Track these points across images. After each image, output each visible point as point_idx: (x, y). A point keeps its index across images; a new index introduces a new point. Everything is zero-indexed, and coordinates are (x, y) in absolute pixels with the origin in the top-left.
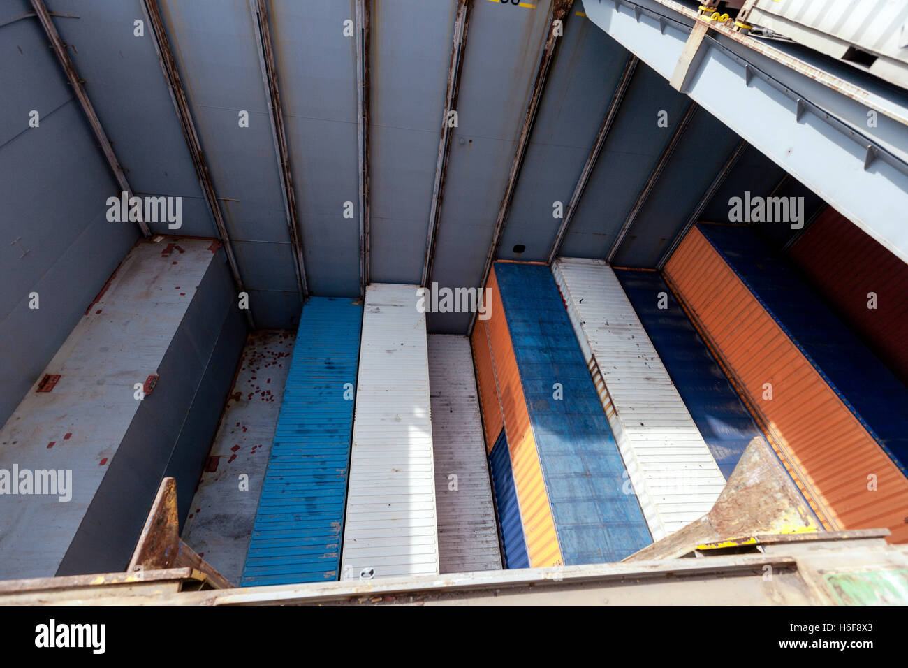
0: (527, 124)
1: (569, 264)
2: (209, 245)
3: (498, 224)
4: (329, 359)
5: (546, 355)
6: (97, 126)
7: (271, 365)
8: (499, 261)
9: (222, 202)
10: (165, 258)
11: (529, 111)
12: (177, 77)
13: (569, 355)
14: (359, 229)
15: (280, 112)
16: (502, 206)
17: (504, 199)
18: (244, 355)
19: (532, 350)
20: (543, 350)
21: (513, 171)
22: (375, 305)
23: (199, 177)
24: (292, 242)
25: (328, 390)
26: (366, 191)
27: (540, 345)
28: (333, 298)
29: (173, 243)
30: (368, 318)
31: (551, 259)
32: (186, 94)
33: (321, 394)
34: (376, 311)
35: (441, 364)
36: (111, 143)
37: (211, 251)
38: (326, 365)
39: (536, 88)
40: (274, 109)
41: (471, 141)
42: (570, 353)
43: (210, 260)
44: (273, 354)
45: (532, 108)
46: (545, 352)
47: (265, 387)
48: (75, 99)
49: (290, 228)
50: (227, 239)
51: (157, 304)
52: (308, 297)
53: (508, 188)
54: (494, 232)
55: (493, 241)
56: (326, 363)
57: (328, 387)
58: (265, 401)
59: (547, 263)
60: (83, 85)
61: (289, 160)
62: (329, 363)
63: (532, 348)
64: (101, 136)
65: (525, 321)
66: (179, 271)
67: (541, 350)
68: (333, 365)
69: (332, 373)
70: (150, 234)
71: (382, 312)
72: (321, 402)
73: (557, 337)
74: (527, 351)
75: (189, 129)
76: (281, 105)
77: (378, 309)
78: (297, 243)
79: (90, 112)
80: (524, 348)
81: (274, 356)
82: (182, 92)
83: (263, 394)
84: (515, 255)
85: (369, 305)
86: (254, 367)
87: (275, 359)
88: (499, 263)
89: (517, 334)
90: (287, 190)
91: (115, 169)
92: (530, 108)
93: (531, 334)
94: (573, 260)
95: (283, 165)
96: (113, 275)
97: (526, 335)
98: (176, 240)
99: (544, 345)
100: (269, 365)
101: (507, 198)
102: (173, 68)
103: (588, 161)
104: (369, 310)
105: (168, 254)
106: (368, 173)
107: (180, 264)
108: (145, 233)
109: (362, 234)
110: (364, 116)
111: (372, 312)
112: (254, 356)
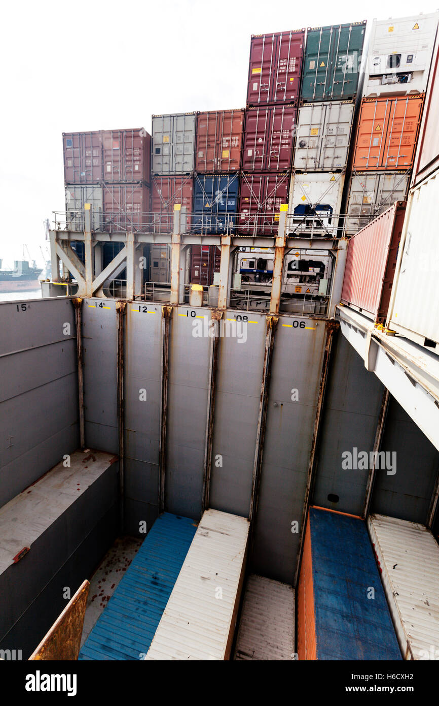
0: (322, 395)
1: (383, 522)
2: (111, 458)
3: (310, 472)
4: (157, 573)
5: (349, 625)
6: (81, 384)
7: (121, 571)
8: (314, 507)
9: (127, 431)
10: (83, 463)
11: (322, 387)
12: (122, 362)
13: (379, 634)
14: (204, 461)
15: (167, 381)
16: (311, 456)
17: (312, 450)
18: (106, 556)
19: (334, 613)
20: (347, 617)
21: (316, 428)
22: (206, 528)
23: (118, 415)
24: (160, 463)
25: (145, 607)
26: (210, 433)
27: (345, 610)
28: (180, 517)
29: (92, 454)
30: (197, 540)
31: (365, 514)
32: (124, 371)
33: (137, 609)
34: (206, 535)
35: (261, 614)
36: (84, 393)
37: (110, 463)
38: (152, 580)
39: (324, 373)
40: (163, 380)
41: (282, 405)
42: (380, 631)
43: (107, 468)
44: (126, 560)
45: (323, 385)
46: (349, 621)
47: (108, 592)
48: (76, 372)
49: (160, 453)
50: (123, 456)
51: (61, 493)
52: (162, 511)
53: (313, 441)
54: (307, 478)
55: (307, 486)
56: (153, 578)
57: (145, 603)
58: (102, 607)
59: (362, 518)
60: (83, 366)
61: (167, 409)
62: (156, 578)
63: (334, 611)
64: (81, 389)
65: (331, 576)
66: (86, 473)
67: (344, 616)
68: (157, 581)
69: (155, 589)
70: (84, 447)
71: (210, 537)
72: (133, 618)
73: (366, 605)
74: (328, 613)
75: (120, 388)
76: (168, 378)
77: (207, 533)
78: (163, 465)
79: (80, 378)
80: (326, 608)
81: (126, 562)
82: (122, 370)
83: (103, 599)
84: (331, 503)
85: (202, 527)
86: (108, 569)
87: (126, 566)
88: (315, 509)
89: (321, 590)
90: (162, 427)
91: (81, 406)
92: (321, 385)
93: (335, 593)
94: (389, 518)
95: (163, 411)
96: (50, 470)
97: (330, 593)
98: (95, 453)
99: (350, 612)
100: (120, 570)
101: (314, 449)
102: (122, 359)
103: (379, 426)
104: (200, 532)
105: (86, 461)
106: (212, 421)
107: (89, 468)
108: (82, 445)
109: (205, 465)
110: (212, 385)
111: (202, 535)
112: (113, 558)
